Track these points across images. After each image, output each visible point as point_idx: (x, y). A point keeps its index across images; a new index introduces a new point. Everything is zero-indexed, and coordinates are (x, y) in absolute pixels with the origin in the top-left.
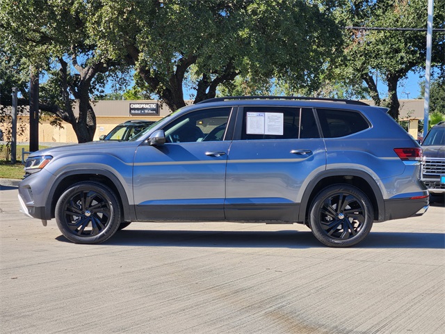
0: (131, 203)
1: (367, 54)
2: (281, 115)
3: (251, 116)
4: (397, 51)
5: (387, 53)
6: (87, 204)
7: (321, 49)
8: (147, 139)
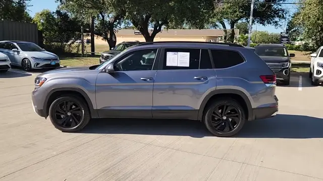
0: (95, 108)
1: (223, 13)
2: (188, 54)
3: (170, 55)
4: (235, 12)
5: (231, 13)
6: (69, 108)
7: (205, 11)
8: (105, 68)
